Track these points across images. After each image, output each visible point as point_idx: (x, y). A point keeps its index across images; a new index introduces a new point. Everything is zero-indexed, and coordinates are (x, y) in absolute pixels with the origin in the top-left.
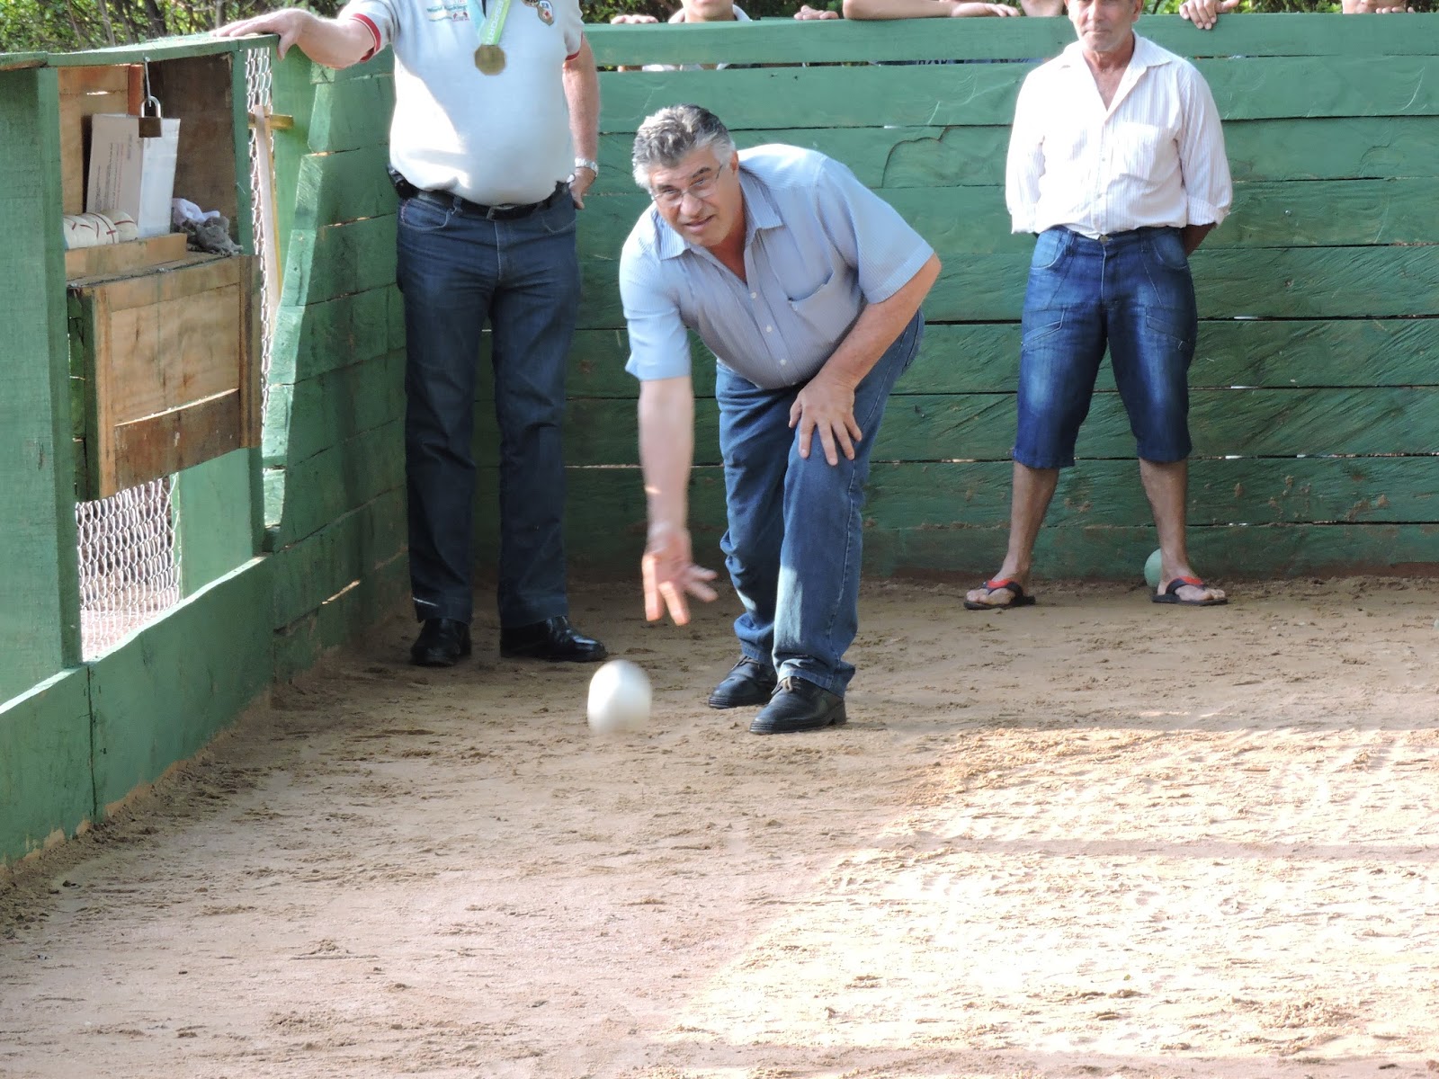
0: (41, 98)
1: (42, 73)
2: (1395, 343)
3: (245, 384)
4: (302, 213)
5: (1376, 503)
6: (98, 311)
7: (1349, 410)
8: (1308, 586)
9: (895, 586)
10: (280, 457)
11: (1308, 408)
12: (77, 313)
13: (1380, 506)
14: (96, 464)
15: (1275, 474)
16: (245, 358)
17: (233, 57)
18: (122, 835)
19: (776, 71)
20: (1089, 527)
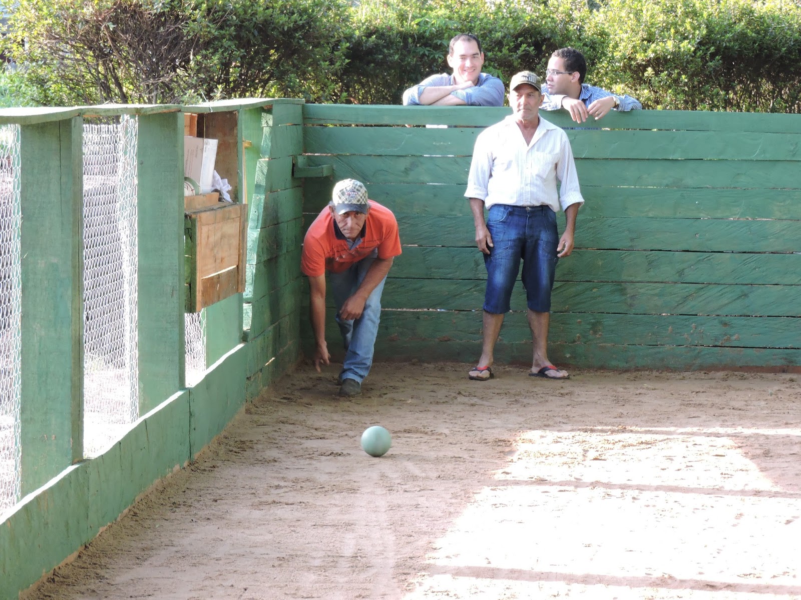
0: (179, 126)
1: (179, 114)
2: (745, 264)
3: (240, 263)
4: (258, 186)
5: (734, 338)
6: (198, 224)
7: (722, 294)
8: (702, 375)
9: (511, 369)
10: (250, 298)
11: (703, 293)
12: (189, 226)
13: (735, 340)
14: (195, 297)
15: (687, 323)
16: (241, 251)
17: (238, 112)
18: (203, 468)
19: (463, 129)
20: (601, 345)
